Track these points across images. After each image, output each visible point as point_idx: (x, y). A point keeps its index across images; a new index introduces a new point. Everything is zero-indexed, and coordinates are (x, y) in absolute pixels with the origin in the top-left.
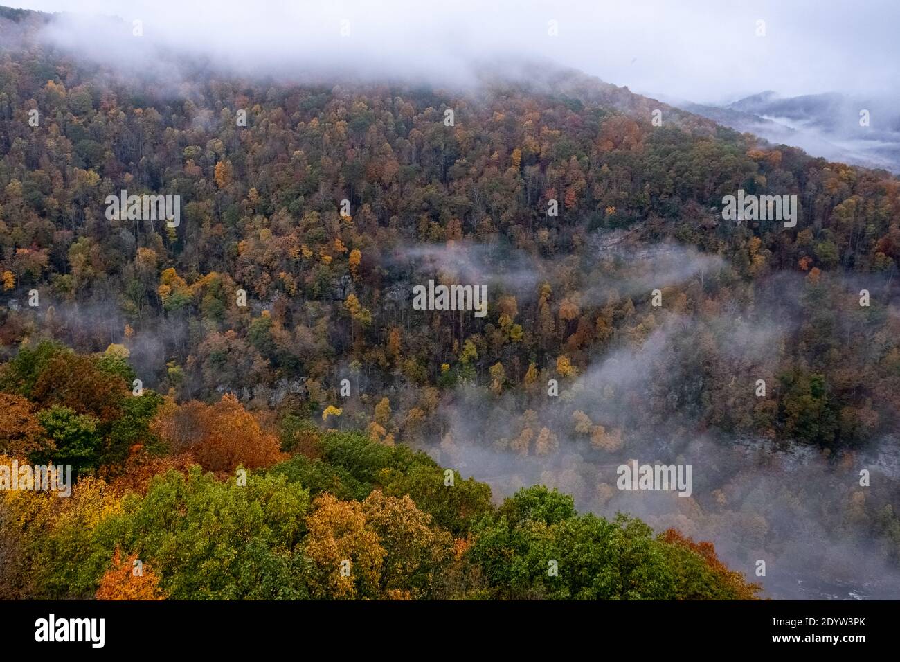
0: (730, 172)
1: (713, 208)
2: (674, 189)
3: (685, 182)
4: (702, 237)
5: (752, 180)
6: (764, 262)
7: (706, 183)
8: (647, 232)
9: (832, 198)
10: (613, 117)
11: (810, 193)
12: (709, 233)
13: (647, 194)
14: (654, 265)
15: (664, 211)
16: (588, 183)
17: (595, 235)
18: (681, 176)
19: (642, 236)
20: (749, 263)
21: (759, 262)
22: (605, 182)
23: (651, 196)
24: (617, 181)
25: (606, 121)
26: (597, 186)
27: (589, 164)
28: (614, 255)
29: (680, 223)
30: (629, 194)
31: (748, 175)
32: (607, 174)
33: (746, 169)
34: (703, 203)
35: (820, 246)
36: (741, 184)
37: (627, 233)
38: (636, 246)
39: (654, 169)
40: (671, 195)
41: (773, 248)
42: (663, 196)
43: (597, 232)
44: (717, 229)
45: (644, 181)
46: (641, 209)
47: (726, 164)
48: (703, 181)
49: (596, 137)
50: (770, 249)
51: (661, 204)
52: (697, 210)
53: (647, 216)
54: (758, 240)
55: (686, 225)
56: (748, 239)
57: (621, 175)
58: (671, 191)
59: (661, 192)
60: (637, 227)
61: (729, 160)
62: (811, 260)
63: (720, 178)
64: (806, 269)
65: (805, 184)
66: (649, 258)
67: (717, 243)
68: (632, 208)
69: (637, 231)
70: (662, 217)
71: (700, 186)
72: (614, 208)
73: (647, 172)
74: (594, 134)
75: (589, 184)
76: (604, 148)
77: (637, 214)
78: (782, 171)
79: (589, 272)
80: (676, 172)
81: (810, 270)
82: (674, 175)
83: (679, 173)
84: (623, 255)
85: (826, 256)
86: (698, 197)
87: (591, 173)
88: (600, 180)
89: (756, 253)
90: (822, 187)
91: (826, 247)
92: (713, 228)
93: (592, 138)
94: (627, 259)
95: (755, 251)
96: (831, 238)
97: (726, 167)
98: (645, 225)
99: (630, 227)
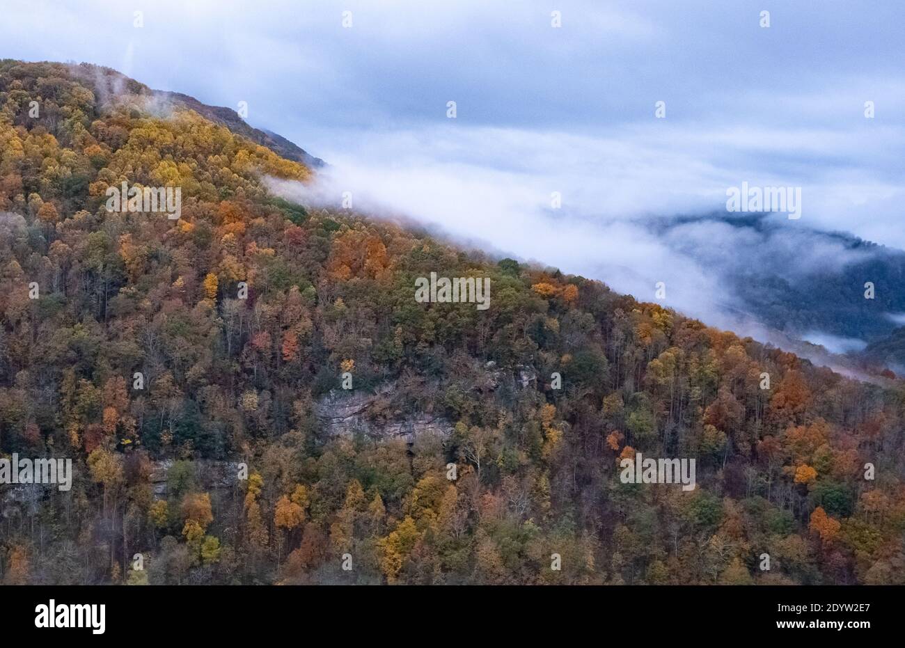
0: (510, 312)
1: (490, 363)
2: (436, 335)
3: (450, 325)
4: (477, 403)
5: (541, 324)
6: (561, 439)
7: (479, 328)
8: (400, 397)
9: (645, 351)
10: (350, 231)
11: (617, 343)
12: (485, 398)
13: (398, 341)
14: (411, 445)
15: (423, 367)
16: (314, 324)
17: (327, 400)
18: (445, 317)
19: (393, 402)
20: (542, 440)
21: (555, 439)
22: (340, 324)
23: (405, 344)
24: (356, 323)
25: (339, 236)
26: (327, 329)
27: (317, 298)
28: (354, 430)
29: (445, 383)
30: (374, 342)
31: (535, 317)
32: (342, 313)
33: (532, 309)
34: (476, 355)
35: (633, 416)
36: (526, 328)
37: (372, 398)
38: (385, 417)
39: (407, 307)
40: (431, 344)
41: (572, 419)
42: (421, 345)
43: (329, 397)
44: (497, 392)
45: (394, 324)
46: (391, 363)
47: (505, 301)
48: (475, 324)
49: (325, 259)
50: (567, 420)
51: (418, 356)
52: (469, 364)
53: (400, 373)
54: (552, 408)
55: (454, 386)
56: (538, 406)
57: (362, 315)
58: (432, 338)
59: (419, 340)
60: (386, 390)
61: (509, 296)
62: (622, 436)
63: (497, 321)
64: (617, 448)
65: (610, 330)
66: (403, 434)
67: (497, 412)
68: (378, 362)
69: (386, 395)
70: (420, 375)
71: (472, 332)
72: (352, 361)
73: (398, 311)
74: (323, 255)
75: (317, 327)
76: (337, 275)
77: (385, 370)
78: (580, 313)
79: (319, 456)
80: (438, 311)
81: (621, 451)
82: (436, 315)
83: (442, 313)
84: (368, 430)
85: (641, 430)
86: (469, 348)
87: (319, 310)
88: (332, 321)
89: (550, 426)
90: (632, 335)
91: (641, 417)
92: (491, 391)
93: (321, 261)
94: (373, 437)
95: (548, 423)
96: (646, 405)
97: (505, 306)
98: (397, 386)
99: (376, 390)
